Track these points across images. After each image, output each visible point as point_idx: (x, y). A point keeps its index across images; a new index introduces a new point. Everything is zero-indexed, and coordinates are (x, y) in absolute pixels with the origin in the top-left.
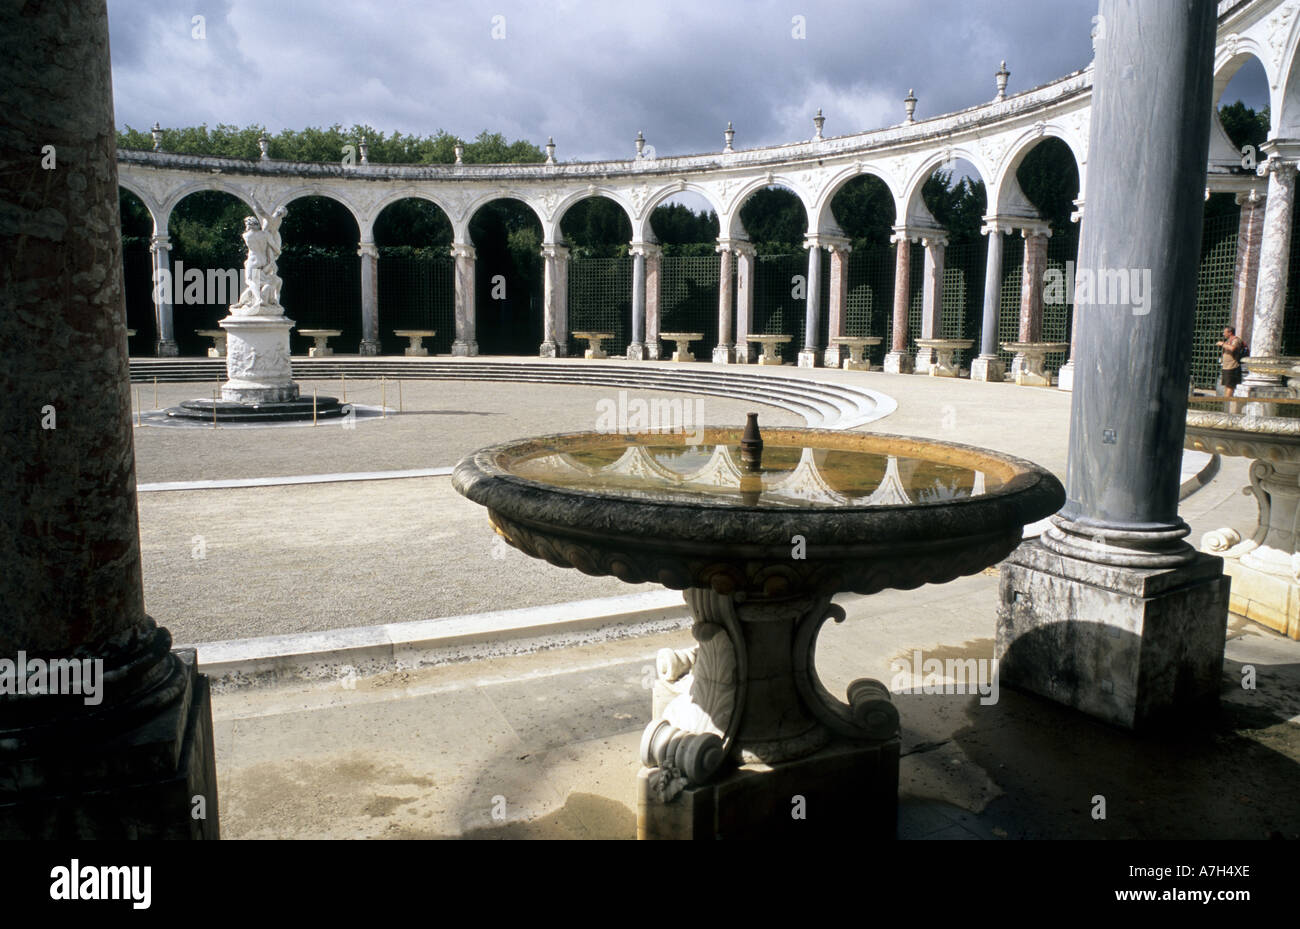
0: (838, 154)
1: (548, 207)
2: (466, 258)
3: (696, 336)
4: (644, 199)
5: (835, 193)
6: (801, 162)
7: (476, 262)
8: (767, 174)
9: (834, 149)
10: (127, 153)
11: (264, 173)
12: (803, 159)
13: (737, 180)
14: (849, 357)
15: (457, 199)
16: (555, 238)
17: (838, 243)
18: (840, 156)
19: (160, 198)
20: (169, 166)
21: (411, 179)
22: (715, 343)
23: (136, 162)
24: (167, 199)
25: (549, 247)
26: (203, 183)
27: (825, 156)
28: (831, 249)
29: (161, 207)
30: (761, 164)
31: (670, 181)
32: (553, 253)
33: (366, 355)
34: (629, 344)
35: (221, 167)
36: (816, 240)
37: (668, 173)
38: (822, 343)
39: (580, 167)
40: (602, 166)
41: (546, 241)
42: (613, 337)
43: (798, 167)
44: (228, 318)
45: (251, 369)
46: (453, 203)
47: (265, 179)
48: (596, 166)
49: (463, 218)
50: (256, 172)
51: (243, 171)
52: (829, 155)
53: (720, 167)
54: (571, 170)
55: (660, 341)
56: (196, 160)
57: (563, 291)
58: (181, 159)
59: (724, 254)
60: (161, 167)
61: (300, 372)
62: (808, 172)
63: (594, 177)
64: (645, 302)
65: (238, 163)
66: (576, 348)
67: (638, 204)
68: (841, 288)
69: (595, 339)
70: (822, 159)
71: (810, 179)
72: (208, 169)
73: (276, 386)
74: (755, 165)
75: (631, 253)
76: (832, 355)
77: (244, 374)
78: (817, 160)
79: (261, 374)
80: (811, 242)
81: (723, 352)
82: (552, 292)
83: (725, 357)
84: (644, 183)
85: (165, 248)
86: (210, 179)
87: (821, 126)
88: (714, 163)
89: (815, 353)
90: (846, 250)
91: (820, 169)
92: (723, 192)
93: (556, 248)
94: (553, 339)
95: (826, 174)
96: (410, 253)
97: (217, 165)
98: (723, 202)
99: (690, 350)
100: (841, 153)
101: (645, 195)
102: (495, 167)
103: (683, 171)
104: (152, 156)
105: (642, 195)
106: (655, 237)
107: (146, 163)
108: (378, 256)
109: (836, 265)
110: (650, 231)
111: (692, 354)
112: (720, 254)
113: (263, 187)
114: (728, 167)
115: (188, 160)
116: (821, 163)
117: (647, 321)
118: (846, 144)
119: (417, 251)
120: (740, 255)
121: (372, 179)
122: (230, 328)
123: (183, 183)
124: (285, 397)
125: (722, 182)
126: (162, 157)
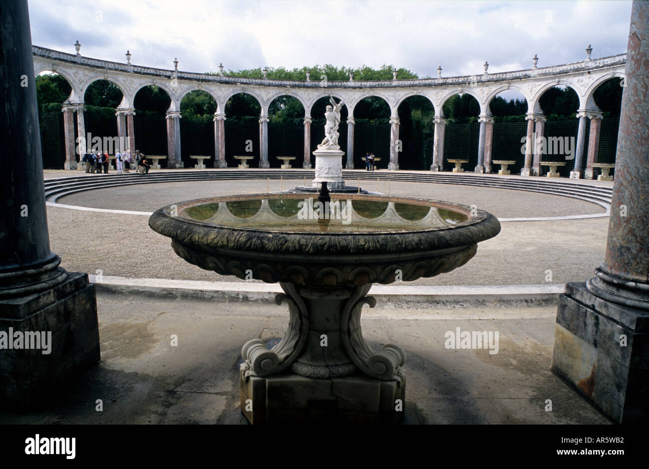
0: (600, 67)
1: (438, 99)
2: (396, 124)
3: (512, 162)
4: (487, 94)
5: (596, 88)
6: (577, 72)
7: (400, 125)
8: (557, 80)
9: (598, 65)
10: (253, 80)
11: (308, 87)
12: (579, 71)
13: (538, 83)
14: (601, 174)
15: (393, 96)
16: (440, 114)
17: (596, 114)
18: (601, 69)
19: (265, 99)
20: (269, 85)
21: (372, 88)
22: (522, 166)
23: (256, 84)
24: (268, 99)
25: (437, 118)
26: (283, 92)
27: (592, 69)
28: (590, 118)
29: (265, 103)
30: (554, 75)
31: (502, 84)
32: (439, 121)
33: (349, 169)
34: (476, 166)
35: (290, 85)
36: (584, 113)
37: (501, 81)
38: (583, 167)
39: (454, 79)
40: (466, 79)
41: (436, 115)
42: (467, 162)
43: (575, 75)
44: (317, 151)
45: (327, 173)
46: (391, 98)
47: (308, 89)
48: (463, 79)
49: (396, 105)
50: (304, 87)
51: (299, 87)
52: (595, 68)
53: (530, 77)
54: (449, 81)
55: (491, 164)
56: (280, 82)
57: (442, 139)
58: (274, 82)
59: (530, 121)
60: (266, 86)
61: (346, 176)
62: (581, 78)
63: (462, 84)
64: (484, 145)
65: (297, 83)
66: (448, 167)
67: (484, 97)
68: (596, 138)
69: (458, 163)
70: (590, 71)
71: (582, 81)
72: (285, 86)
73: (337, 181)
74: (550, 75)
75: (479, 121)
76: (589, 173)
77: (323, 175)
78: (587, 71)
79: (330, 175)
80: (581, 114)
81: (527, 170)
82: (438, 140)
83: (528, 173)
84: (488, 86)
85: (266, 121)
86: (285, 90)
87: (590, 53)
88: (526, 74)
89: (580, 172)
90: (600, 118)
91: (589, 76)
92: (530, 90)
93: (440, 119)
94: (437, 163)
95: (591, 79)
96: (368, 122)
97: (288, 84)
98: (530, 95)
99: (508, 169)
100: (602, 67)
101: (488, 92)
102: (412, 80)
103: (509, 80)
104: (263, 81)
105: (486, 92)
106: (491, 113)
107: (261, 84)
108: (354, 123)
109: (593, 126)
110: (489, 110)
111: (509, 171)
112: (527, 121)
113: (307, 93)
114: (534, 77)
115: (277, 82)
116: (589, 73)
117: (485, 155)
118: (606, 62)
119: (372, 121)
120: (537, 121)
121: (355, 88)
122: (317, 155)
123: (274, 93)
124: (340, 186)
125: (530, 84)
126: (267, 82)
